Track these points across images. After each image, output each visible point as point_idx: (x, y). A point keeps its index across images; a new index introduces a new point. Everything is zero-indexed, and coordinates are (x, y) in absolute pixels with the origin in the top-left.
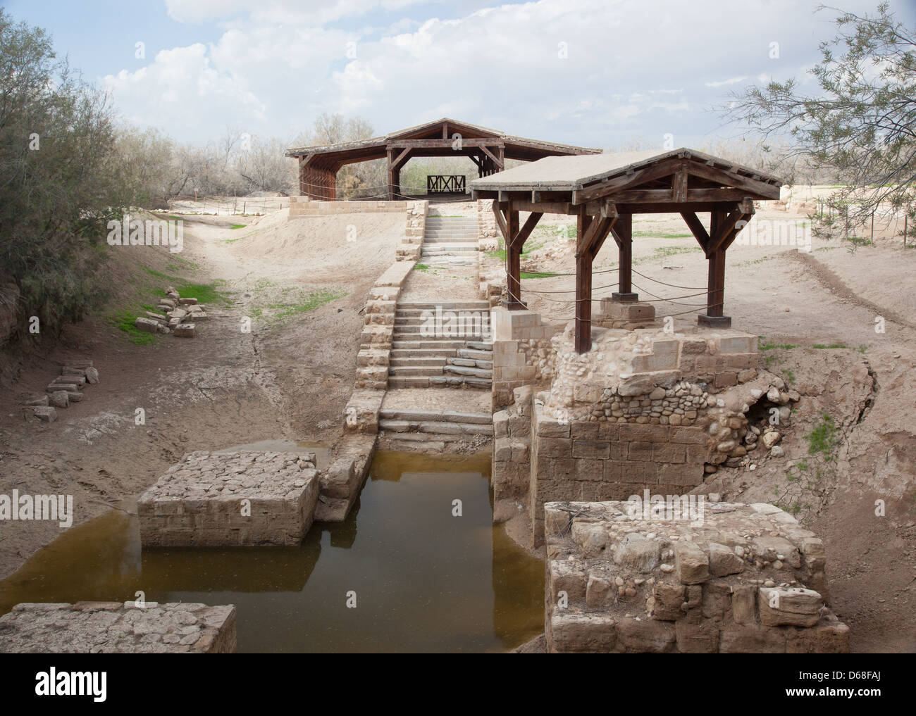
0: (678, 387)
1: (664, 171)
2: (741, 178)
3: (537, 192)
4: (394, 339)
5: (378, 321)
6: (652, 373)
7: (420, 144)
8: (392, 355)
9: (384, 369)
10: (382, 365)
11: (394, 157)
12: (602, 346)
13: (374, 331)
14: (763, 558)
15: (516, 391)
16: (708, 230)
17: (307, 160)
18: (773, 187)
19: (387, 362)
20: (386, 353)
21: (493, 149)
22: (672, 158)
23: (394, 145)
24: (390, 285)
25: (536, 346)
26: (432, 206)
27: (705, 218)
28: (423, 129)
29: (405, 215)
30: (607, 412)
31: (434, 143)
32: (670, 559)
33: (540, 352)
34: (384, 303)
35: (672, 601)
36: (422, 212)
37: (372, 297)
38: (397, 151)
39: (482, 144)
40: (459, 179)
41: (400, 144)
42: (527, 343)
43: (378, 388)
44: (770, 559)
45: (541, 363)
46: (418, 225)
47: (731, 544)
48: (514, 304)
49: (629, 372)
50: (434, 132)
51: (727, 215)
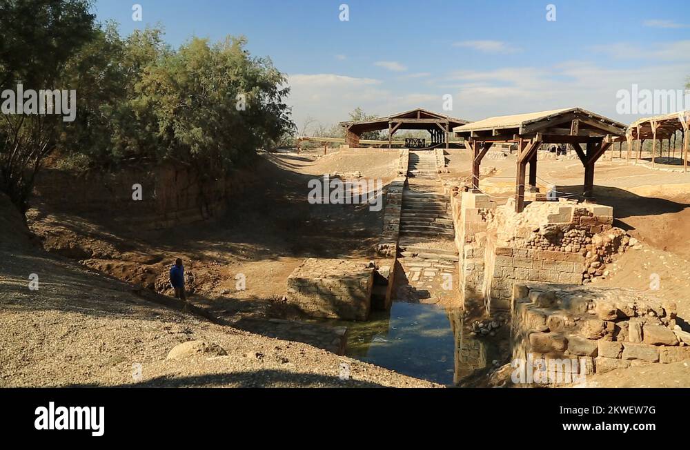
0: (571, 232)
1: (566, 119)
3: (496, 130)
4: (402, 212)
5: (394, 202)
6: (557, 224)
7: (406, 121)
8: (401, 220)
9: (397, 226)
10: (396, 224)
11: (392, 128)
12: (530, 210)
13: (391, 207)
15: (477, 235)
16: (585, 152)
17: (349, 127)
19: (399, 222)
20: (398, 218)
21: (443, 125)
22: (570, 113)
23: (393, 122)
24: (398, 186)
26: (411, 152)
27: (583, 146)
28: (408, 113)
29: (398, 155)
30: (532, 243)
31: (413, 121)
32: (593, 308)
33: (489, 215)
34: (396, 194)
35: (597, 328)
36: (407, 154)
37: (390, 192)
38: (394, 125)
39: (436, 122)
40: (421, 141)
41: (396, 120)
42: (483, 210)
43: (395, 235)
45: (490, 221)
46: (406, 160)
48: (476, 191)
49: (546, 222)
50: (413, 115)
51: (597, 144)
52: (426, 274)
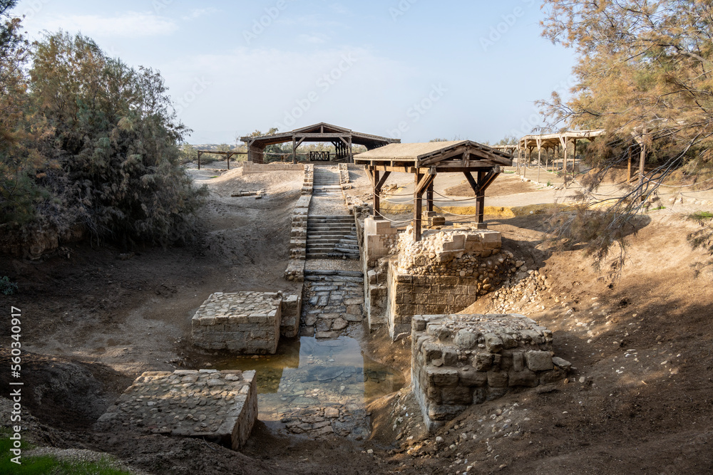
0: (464, 258)
1: (458, 151)
2: (494, 155)
4: (308, 234)
5: (299, 225)
6: (452, 251)
7: (309, 135)
8: (307, 243)
9: (304, 250)
10: (303, 247)
11: (296, 142)
12: (426, 237)
13: (297, 230)
14: (525, 340)
15: (380, 260)
16: (476, 180)
17: (252, 143)
18: (509, 160)
19: (305, 246)
20: (304, 242)
21: (346, 139)
23: (296, 136)
24: (303, 207)
25: (388, 238)
26: (316, 167)
27: (475, 175)
28: (312, 128)
29: (304, 172)
31: (317, 135)
32: (483, 342)
33: (391, 241)
34: (301, 216)
35: (486, 361)
36: (312, 170)
37: (295, 214)
38: (298, 139)
39: (340, 136)
40: (326, 153)
41: (300, 134)
42: (384, 236)
43: (302, 259)
44: (529, 340)
45: (391, 246)
46: (310, 177)
47: (511, 334)
48: (378, 216)
49: (441, 250)
50: (316, 129)
51: (487, 173)
52: (334, 297)
